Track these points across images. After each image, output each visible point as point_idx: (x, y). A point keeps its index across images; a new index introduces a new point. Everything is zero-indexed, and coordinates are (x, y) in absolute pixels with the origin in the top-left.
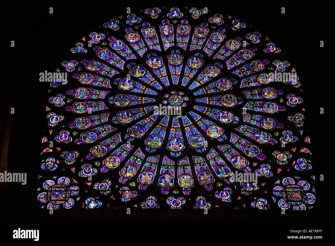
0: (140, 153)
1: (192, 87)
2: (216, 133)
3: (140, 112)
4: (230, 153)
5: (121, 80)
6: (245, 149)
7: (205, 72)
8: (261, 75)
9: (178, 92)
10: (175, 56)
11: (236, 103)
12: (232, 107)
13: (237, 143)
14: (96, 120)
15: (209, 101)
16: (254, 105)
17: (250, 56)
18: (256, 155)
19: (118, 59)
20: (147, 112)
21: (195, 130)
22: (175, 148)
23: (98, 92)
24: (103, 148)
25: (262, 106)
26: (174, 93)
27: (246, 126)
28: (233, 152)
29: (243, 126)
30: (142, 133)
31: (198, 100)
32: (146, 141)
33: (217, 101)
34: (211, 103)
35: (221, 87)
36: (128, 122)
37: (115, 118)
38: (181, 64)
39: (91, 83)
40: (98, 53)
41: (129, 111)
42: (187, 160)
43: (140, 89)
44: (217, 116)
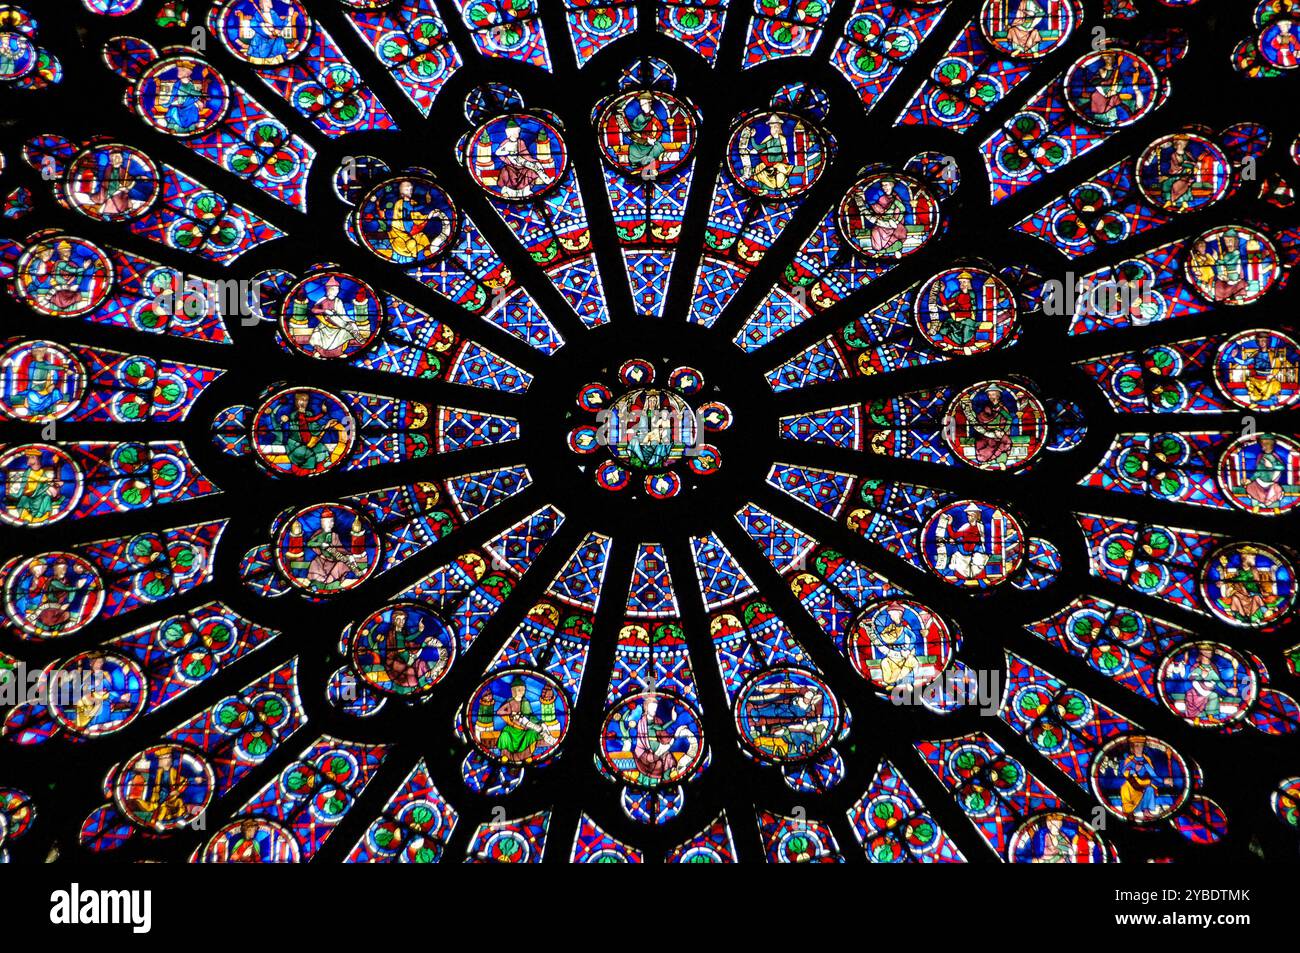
0: (424, 797)
1: (756, 333)
2: (909, 653)
3: (424, 513)
4: (998, 795)
5: (295, 282)
6: (1094, 768)
7: (844, 223)
8: (1212, 238)
9: (662, 372)
10: (646, 108)
11: (1040, 440)
12: (1012, 469)
13: (1047, 727)
14: (140, 570)
15: (869, 429)
16: (1161, 457)
17: (1140, 100)
18: (1166, 807)
19: (271, 126)
20: (466, 509)
21: (773, 634)
22: (650, 758)
23: (146, 374)
24: (186, 771)
25: (1208, 463)
26: (638, 376)
27: (1104, 603)
28: (1020, 786)
29: (1086, 606)
30: (436, 659)
31: (793, 425)
32: (463, 712)
33: (917, 426)
34: (879, 443)
35: (944, 332)
36: (347, 583)
37: (258, 557)
38: (682, 167)
39: (97, 311)
40: (134, 86)
41: (350, 502)
42: (725, 844)
43: (418, 347)
44: (917, 535)
